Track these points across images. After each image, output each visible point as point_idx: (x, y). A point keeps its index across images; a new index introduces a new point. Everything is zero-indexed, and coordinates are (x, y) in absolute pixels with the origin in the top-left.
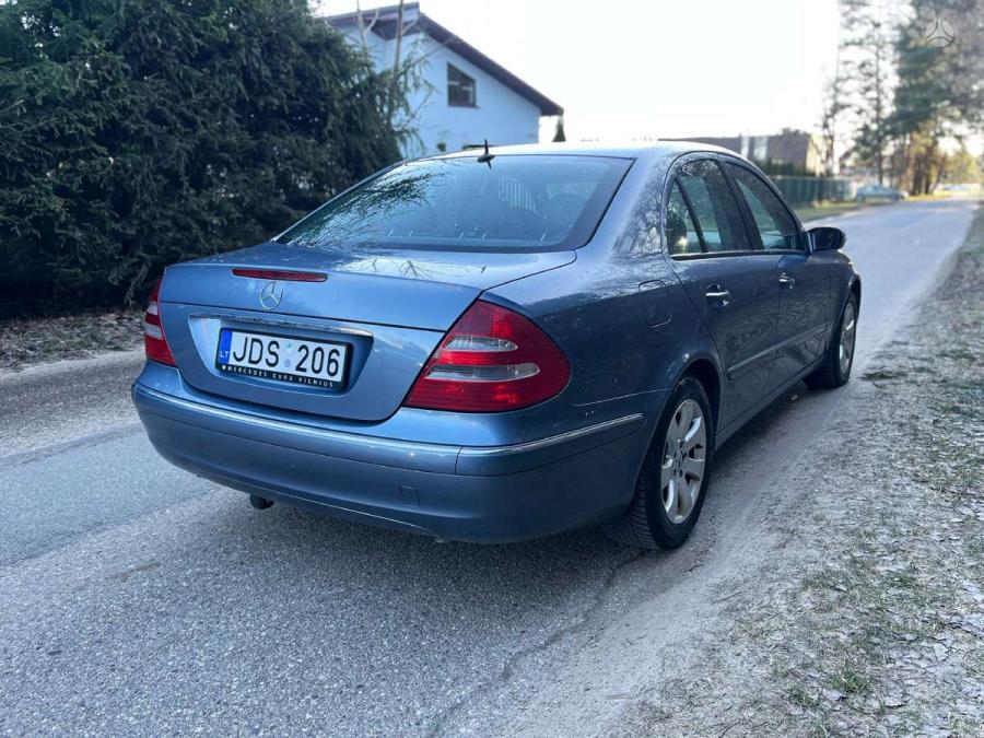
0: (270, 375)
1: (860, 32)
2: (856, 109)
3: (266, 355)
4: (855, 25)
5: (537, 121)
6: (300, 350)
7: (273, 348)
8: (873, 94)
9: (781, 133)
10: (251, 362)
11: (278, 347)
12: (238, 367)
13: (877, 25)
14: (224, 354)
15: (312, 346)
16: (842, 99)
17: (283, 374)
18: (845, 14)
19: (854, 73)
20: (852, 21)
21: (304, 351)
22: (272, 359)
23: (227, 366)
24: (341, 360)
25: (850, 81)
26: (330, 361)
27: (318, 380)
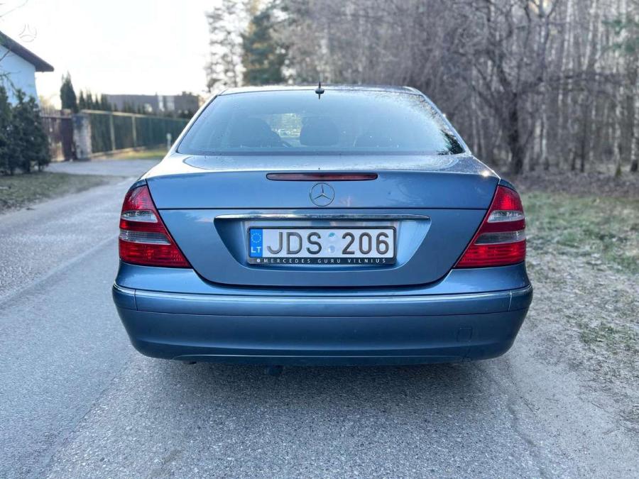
0: (314, 261)
1: (220, 36)
2: (223, 82)
3: (306, 244)
4: (216, 31)
5: (34, 75)
6: (344, 237)
7: (314, 238)
8: (230, 74)
9: (181, 94)
10: (289, 252)
11: (319, 237)
12: (275, 259)
13: (229, 33)
14: (255, 249)
15: (357, 233)
16: (214, 76)
17: (329, 259)
18: (210, 24)
19: (220, 61)
20: (215, 28)
21: (349, 238)
22: (315, 248)
23: (262, 259)
24: (390, 241)
25: (218, 65)
26: (379, 242)
27: (369, 259)
